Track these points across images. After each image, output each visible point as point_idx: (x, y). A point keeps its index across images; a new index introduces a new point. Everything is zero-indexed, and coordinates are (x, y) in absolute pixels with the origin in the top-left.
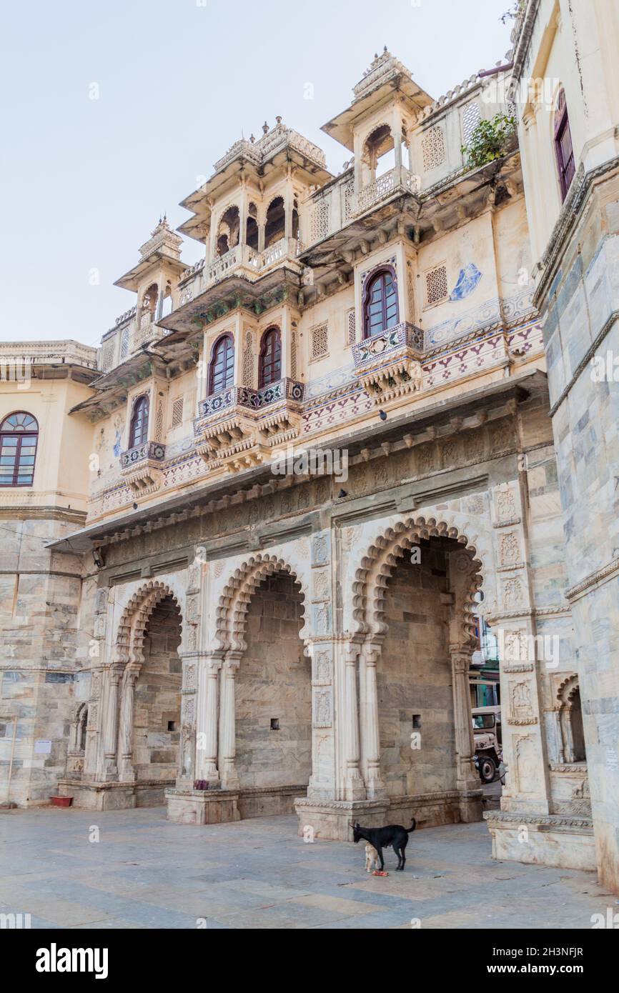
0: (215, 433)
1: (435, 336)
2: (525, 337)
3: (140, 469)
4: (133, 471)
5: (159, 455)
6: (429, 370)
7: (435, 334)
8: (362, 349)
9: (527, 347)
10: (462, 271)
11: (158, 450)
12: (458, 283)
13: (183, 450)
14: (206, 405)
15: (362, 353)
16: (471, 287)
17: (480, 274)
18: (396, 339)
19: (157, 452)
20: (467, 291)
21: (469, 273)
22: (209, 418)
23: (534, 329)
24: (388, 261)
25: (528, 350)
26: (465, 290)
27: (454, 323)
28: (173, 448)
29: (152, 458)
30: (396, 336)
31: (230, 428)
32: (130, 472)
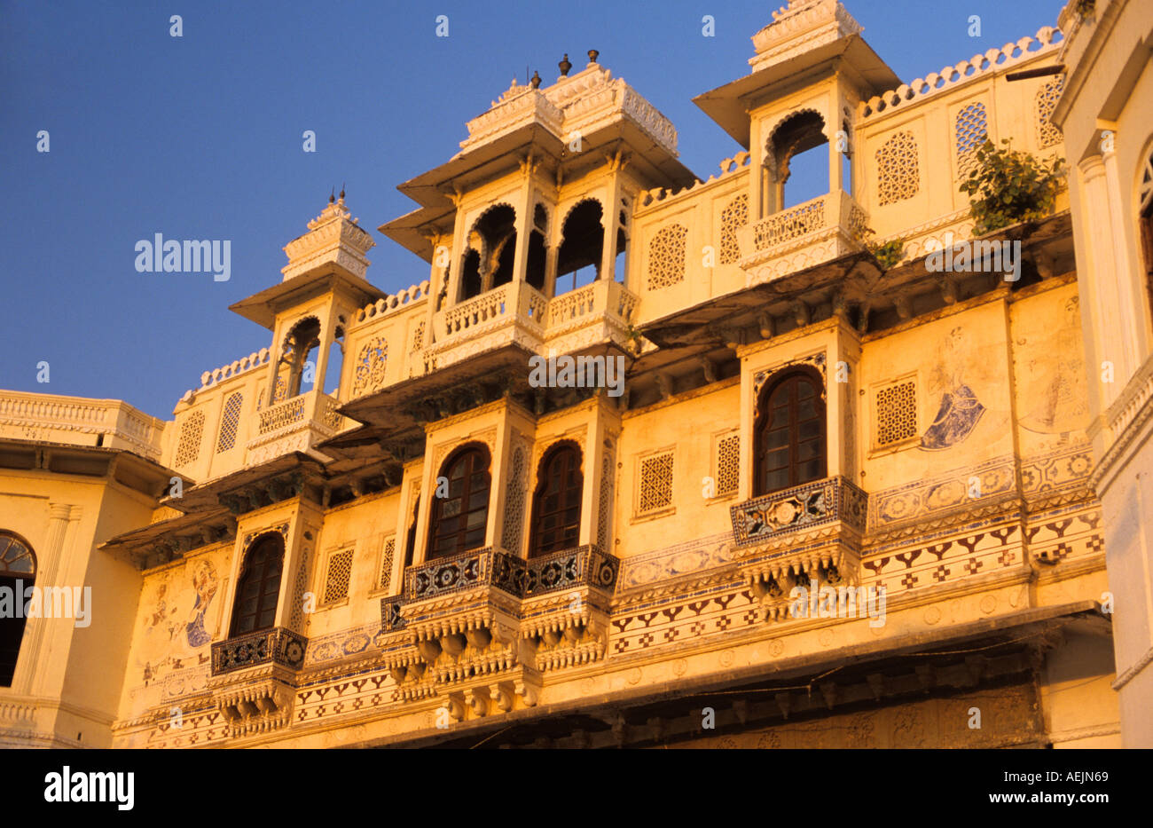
0: (436, 634)
1: (889, 506)
2: (1060, 532)
3: (253, 681)
4: (237, 682)
5: (295, 658)
6: (875, 568)
7: (891, 502)
8: (751, 513)
9: (1062, 552)
10: (946, 397)
11: (294, 646)
12: (938, 419)
13: (347, 653)
14: (424, 577)
15: (752, 521)
16: (963, 428)
17: (980, 407)
18: (819, 504)
19: (291, 651)
20: (955, 435)
21: (959, 402)
22: (428, 603)
23: (1076, 521)
24: (810, 358)
25: (1064, 556)
26: (951, 431)
27: (927, 489)
28: (324, 646)
29: (281, 662)
30: (821, 499)
31: (470, 628)
32: (230, 684)
